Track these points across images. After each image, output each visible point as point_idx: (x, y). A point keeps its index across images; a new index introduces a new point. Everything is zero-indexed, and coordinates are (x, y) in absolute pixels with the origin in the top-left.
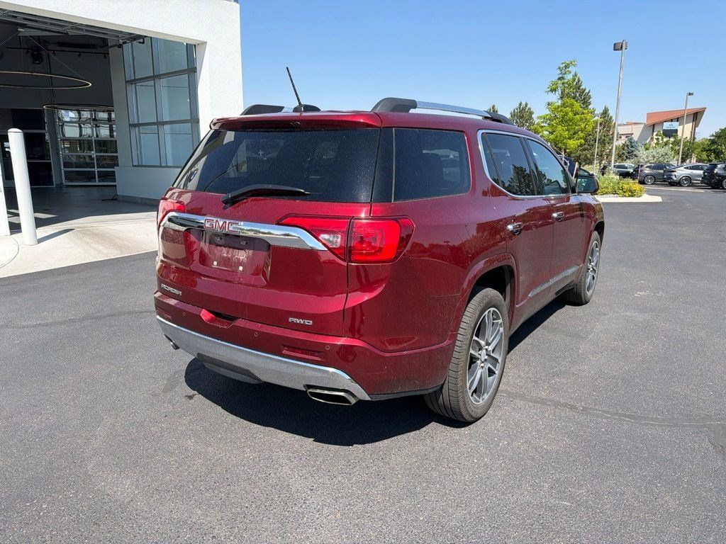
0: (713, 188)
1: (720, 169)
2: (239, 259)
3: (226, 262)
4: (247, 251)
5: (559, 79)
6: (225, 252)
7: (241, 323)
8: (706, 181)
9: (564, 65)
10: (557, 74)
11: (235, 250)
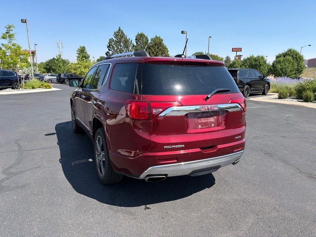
0: (61, 83)
1: (62, 76)
2: (211, 121)
3: (206, 124)
4: (214, 117)
5: (6, 32)
6: (204, 120)
7: (220, 146)
8: (58, 81)
9: (8, 26)
10: (5, 31)
11: (208, 118)
